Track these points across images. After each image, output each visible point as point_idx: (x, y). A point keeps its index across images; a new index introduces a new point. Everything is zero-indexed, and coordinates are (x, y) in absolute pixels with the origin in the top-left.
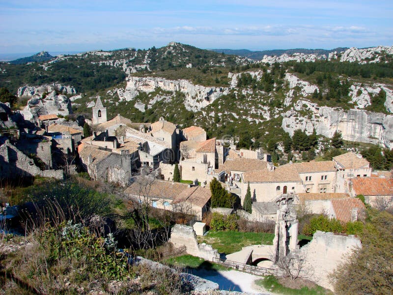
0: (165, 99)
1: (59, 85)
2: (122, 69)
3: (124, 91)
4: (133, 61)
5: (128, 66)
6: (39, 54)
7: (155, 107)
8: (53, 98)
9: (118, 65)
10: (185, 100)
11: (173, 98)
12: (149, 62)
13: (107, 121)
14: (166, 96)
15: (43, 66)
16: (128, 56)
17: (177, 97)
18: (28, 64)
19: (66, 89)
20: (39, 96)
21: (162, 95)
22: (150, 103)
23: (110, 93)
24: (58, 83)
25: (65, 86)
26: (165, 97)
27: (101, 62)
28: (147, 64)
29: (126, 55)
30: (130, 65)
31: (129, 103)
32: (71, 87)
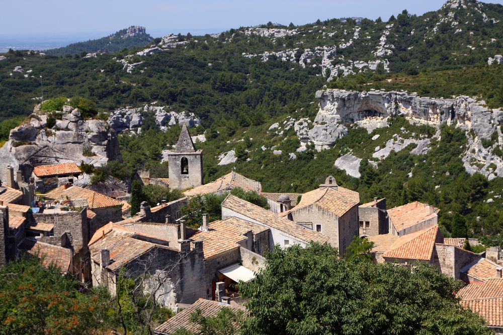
0: (413, 146)
1: (158, 108)
2: (319, 70)
3: (310, 127)
4: (348, 52)
5: (334, 64)
6: (124, 32)
7: (385, 164)
8: (72, 126)
9: (309, 61)
10: (464, 148)
11: (434, 143)
12: (389, 52)
13: (203, 183)
14: (417, 137)
15: (123, 60)
16: (336, 40)
17: (442, 140)
18: (89, 56)
19: (177, 121)
20: (39, 119)
21: (406, 137)
22: (375, 155)
23: (276, 129)
24: (157, 105)
25: (173, 113)
26: (414, 141)
27: (266, 53)
28: (385, 57)
29: (331, 35)
30: (339, 62)
31: (322, 155)
32: (188, 115)
